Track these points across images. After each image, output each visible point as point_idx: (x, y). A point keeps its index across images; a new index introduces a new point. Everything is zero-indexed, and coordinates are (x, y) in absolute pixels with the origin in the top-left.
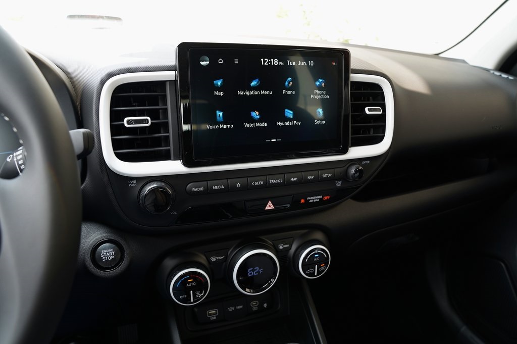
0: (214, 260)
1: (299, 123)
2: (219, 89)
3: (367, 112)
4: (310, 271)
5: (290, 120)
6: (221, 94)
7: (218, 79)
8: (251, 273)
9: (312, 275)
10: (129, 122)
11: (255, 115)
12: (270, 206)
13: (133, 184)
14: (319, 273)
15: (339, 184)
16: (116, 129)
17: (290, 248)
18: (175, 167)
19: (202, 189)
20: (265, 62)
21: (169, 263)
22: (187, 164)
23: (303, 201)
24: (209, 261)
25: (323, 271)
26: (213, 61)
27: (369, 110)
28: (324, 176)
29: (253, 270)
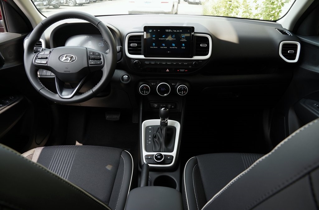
0: (152, 84)
1: (176, 48)
2: (154, 38)
3: (201, 46)
4: (180, 92)
5: (174, 47)
6: (155, 39)
7: (154, 35)
8: (162, 90)
9: (181, 94)
10: (132, 45)
11: (164, 45)
12: (168, 70)
13: (132, 60)
14: (183, 94)
15: (190, 67)
16: (129, 46)
17: (176, 85)
18: (142, 57)
19: (148, 63)
20: (167, 31)
21: (141, 83)
22: (145, 56)
23: (178, 70)
24: (151, 84)
25: (185, 94)
26: (153, 31)
27: (202, 45)
28: (185, 64)
29: (163, 89)
